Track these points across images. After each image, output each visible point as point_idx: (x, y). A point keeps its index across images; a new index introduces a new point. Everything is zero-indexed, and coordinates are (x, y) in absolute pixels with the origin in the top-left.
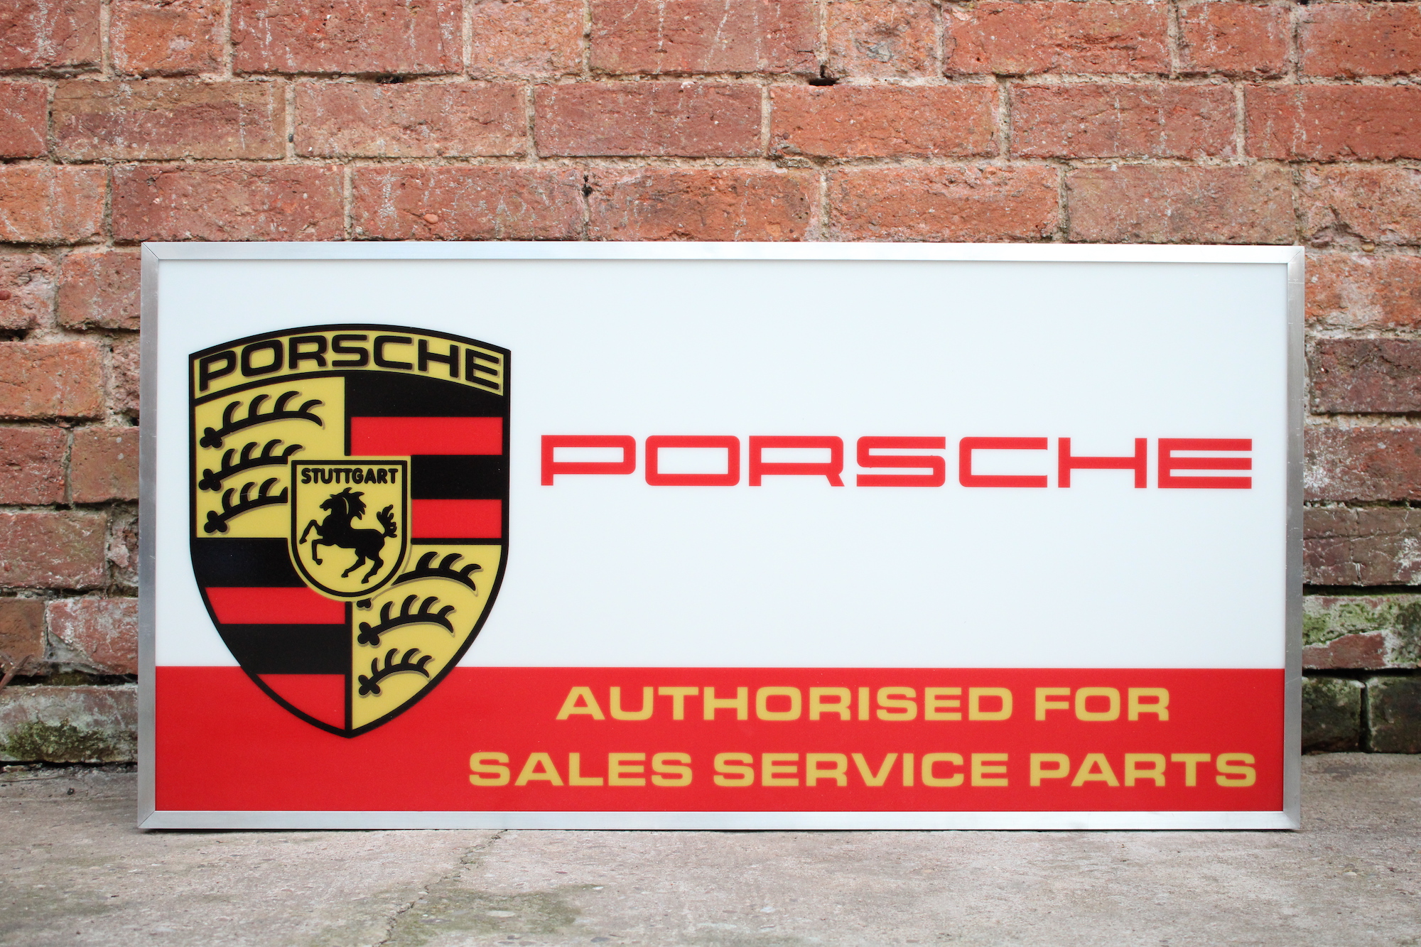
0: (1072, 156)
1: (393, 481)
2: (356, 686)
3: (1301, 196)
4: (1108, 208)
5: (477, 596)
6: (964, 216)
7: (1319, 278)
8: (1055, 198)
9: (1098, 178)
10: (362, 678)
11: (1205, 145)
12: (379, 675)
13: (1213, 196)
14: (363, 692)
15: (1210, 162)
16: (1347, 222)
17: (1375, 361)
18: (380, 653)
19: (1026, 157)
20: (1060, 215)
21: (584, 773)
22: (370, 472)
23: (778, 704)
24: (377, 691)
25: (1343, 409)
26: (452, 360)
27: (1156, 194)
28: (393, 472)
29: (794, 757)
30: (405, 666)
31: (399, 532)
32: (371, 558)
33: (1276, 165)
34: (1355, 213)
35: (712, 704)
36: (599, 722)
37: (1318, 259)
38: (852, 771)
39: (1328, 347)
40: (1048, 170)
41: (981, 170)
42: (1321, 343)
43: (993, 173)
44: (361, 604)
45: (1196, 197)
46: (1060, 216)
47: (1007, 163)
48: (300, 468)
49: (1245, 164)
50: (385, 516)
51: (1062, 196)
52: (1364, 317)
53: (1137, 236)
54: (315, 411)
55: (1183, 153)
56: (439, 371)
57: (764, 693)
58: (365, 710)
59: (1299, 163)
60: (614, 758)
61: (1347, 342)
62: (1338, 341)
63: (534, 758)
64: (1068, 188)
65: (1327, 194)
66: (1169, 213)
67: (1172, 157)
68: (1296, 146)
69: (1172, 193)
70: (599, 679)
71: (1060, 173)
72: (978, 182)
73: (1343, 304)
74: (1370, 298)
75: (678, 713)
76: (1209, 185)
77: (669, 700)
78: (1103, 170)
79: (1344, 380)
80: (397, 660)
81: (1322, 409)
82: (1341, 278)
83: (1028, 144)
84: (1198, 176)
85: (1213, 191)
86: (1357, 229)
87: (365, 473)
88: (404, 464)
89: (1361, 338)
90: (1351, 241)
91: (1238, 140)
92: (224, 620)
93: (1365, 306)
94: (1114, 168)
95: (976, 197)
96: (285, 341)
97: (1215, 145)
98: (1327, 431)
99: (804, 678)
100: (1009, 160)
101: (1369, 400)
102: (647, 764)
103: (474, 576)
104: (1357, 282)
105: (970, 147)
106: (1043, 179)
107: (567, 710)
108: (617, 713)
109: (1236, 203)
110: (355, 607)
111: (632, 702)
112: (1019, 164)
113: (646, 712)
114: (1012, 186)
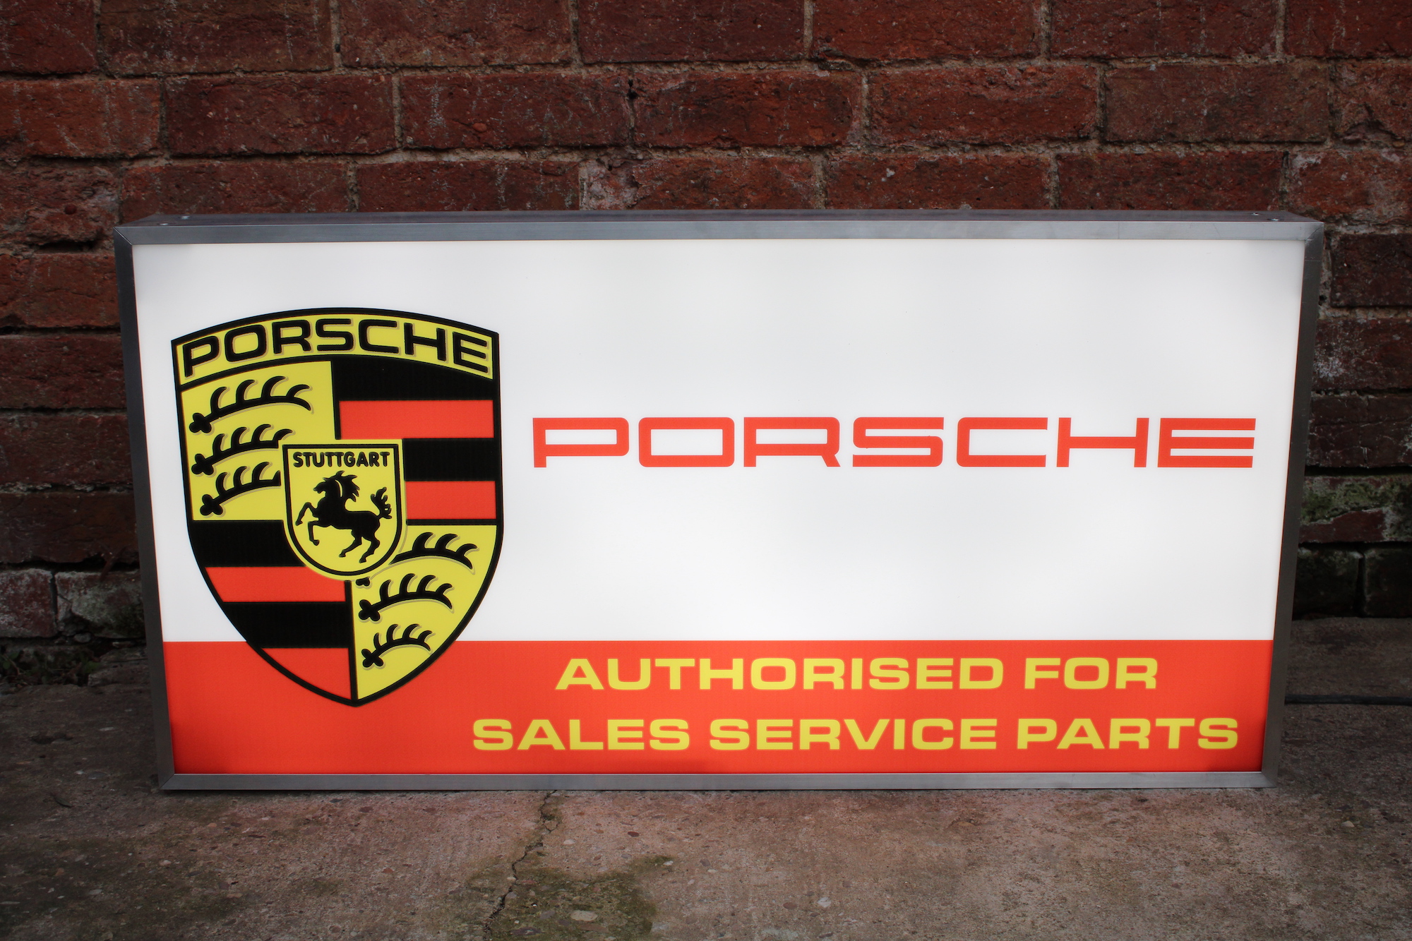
0: (1112, 56)
1: (385, 463)
2: (360, 659)
3: (1336, 93)
4: (1146, 109)
5: (474, 574)
6: (1004, 118)
7: (1348, 176)
8: (1093, 98)
9: (1137, 78)
10: (365, 652)
11: (1245, 43)
12: (381, 649)
13: (1250, 95)
14: (367, 664)
15: (1248, 60)
16: (1380, 120)
17: (1397, 256)
18: (381, 628)
19: (1067, 57)
20: (1098, 114)
21: (585, 737)
22: (362, 455)
23: (774, 674)
24: (380, 663)
25: (1362, 302)
26: (439, 343)
27: (1193, 93)
28: (385, 455)
29: (789, 723)
30: (406, 640)
31: (394, 513)
32: (367, 538)
33: (1314, 63)
34: (1389, 110)
35: (707, 675)
36: (598, 691)
37: (1348, 157)
38: (845, 736)
39: (1352, 243)
40: (1087, 70)
41: (1022, 71)
42: (1345, 239)
43: (1032, 74)
44: (360, 582)
45: (1233, 96)
46: (1098, 116)
47: (1047, 63)
48: (291, 452)
49: (1283, 62)
50: (378, 499)
51: (1100, 96)
52: (1389, 213)
53: (1173, 136)
54: (301, 395)
55: (1222, 52)
56: (425, 355)
57: (758, 664)
58: (370, 681)
59: (1337, 59)
60: (613, 725)
61: (1371, 238)
62: (1363, 237)
63: (536, 725)
64: (1106, 88)
65: (1362, 91)
66: (1205, 112)
67: (1211, 55)
68: (1335, 43)
69: (1209, 92)
70: (597, 652)
71: (1099, 72)
72: (1018, 83)
73: (1371, 201)
74: (1396, 194)
75: (675, 683)
76: (1246, 83)
77: (665, 671)
78: (1143, 69)
79: (1365, 275)
80: (398, 635)
81: (1342, 302)
82: (1370, 175)
83: (1069, 44)
84: (1236, 75)
85: (1249, 90)
86: (1389, 127)
87: (356, 457)
88: (395, 447)
89: (1384, 233)
90: (1382, 138)
91: (1278, 36)
92: (227, 598)
93: (1391, 203)
94: (1153, 67)
95: (1016, 100)
96: (268, 325)
97: (1254, 42)
98: (1346, 323)
99: (799, 650)
100: (1049, 60)
101: (1388, 293)
102: (646, 729)
103: (469, 555)
104: (1385, 179)
105: (1011, 48)
106: (1082, 80)
107: (566, 681)
108: (616, 683)
109: (1271, 102)
110: (354, 585)
111: (629, 672)
112: (1059, 64)
113: (644, 682)
114: (1052, 87)
